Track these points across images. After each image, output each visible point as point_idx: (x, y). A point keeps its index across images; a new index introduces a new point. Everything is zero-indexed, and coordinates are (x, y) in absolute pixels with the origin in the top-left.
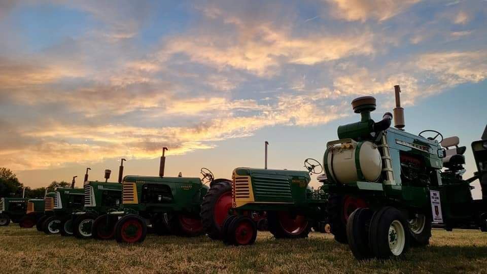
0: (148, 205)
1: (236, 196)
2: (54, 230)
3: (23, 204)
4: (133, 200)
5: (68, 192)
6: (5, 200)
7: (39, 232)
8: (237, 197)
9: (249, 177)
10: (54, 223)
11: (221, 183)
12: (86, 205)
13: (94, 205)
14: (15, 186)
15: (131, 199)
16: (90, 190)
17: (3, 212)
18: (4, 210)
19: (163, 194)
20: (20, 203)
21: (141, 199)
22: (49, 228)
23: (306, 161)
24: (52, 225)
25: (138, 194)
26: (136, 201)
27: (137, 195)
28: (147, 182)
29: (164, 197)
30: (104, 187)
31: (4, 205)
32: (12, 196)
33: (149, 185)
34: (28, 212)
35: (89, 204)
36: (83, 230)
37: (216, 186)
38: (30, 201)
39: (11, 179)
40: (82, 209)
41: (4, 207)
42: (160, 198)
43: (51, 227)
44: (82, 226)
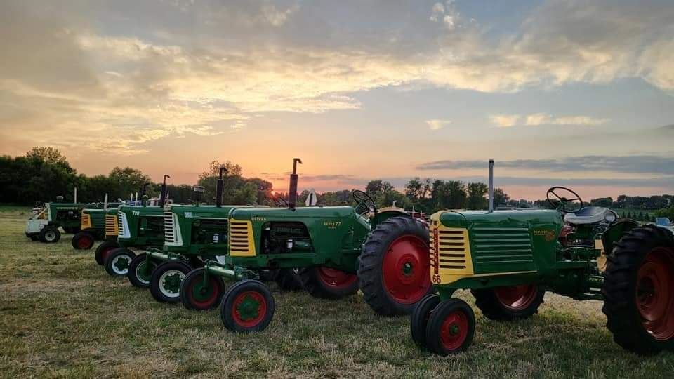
0: (272, 257)
1: (440, 264)
2: (120, 270)
3: (75, 212)
4: (247, 250)
5: (138, 213)
6: (51, 206)
7: (99, 266)
8: (441, 267)
9: (465, 230)
10: (120, 259)
11: (393, 221)
12: (166, 243)
13: (180, 243)
14: (66, 172)
15: (244, 248)
16: (173, 219)
17: (49, 222)
18: (50, 220)
19: (295, 237)
20: (71, 210)
21: (261, 249)
22: (113, 266)
23: (551, 190)
24: (118, 262)
25: (255, 239)
26: (252, 251)
27: (253, 241)
28: (270, 219)
29: (296, 243)
30: (194, 215)
31: (49, 213)
32: (60, 201)
33: (272, 224)
34: (83, 227)
35: (172, 241)
36: (165, 288)
37: (384, 227)
38: (84, 212)
39: (59, 163)
40: (162, 249)
41: (50, 216)
42: (290, 245)
43: (116, 265)
44: (164, 281)
